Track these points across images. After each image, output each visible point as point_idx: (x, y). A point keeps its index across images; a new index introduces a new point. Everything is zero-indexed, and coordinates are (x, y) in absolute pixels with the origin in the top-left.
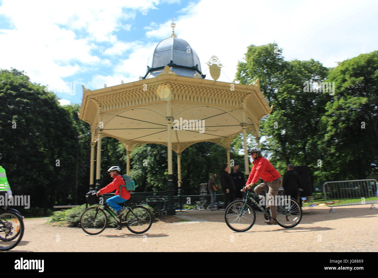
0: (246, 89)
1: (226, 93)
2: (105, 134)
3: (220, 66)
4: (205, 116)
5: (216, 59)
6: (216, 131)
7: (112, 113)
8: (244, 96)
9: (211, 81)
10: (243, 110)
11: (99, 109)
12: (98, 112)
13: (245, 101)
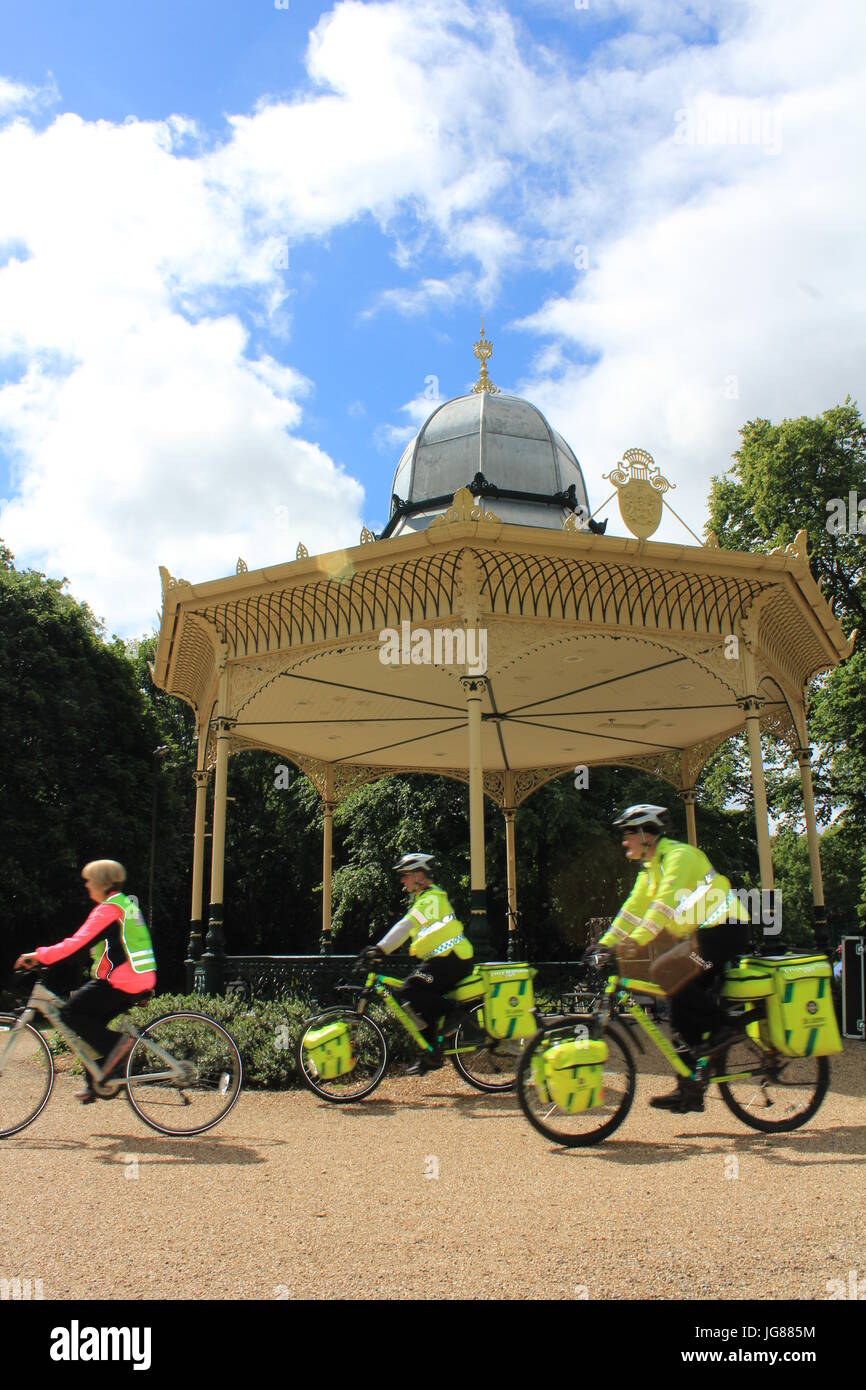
0: (759, 569)
1: (684, 585)
2: (245, 740)
3: (660, 487)
4: (606, 671)
5: (643, 460)
6: (644, 726)
7: (265, 666)
8: (752, 595)
9: (628, 541)
10: (749, 649)
11: (220, 651)
12: (219, 661)
13: (754, 614)
